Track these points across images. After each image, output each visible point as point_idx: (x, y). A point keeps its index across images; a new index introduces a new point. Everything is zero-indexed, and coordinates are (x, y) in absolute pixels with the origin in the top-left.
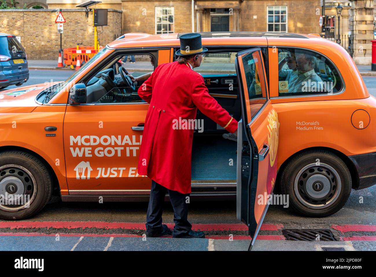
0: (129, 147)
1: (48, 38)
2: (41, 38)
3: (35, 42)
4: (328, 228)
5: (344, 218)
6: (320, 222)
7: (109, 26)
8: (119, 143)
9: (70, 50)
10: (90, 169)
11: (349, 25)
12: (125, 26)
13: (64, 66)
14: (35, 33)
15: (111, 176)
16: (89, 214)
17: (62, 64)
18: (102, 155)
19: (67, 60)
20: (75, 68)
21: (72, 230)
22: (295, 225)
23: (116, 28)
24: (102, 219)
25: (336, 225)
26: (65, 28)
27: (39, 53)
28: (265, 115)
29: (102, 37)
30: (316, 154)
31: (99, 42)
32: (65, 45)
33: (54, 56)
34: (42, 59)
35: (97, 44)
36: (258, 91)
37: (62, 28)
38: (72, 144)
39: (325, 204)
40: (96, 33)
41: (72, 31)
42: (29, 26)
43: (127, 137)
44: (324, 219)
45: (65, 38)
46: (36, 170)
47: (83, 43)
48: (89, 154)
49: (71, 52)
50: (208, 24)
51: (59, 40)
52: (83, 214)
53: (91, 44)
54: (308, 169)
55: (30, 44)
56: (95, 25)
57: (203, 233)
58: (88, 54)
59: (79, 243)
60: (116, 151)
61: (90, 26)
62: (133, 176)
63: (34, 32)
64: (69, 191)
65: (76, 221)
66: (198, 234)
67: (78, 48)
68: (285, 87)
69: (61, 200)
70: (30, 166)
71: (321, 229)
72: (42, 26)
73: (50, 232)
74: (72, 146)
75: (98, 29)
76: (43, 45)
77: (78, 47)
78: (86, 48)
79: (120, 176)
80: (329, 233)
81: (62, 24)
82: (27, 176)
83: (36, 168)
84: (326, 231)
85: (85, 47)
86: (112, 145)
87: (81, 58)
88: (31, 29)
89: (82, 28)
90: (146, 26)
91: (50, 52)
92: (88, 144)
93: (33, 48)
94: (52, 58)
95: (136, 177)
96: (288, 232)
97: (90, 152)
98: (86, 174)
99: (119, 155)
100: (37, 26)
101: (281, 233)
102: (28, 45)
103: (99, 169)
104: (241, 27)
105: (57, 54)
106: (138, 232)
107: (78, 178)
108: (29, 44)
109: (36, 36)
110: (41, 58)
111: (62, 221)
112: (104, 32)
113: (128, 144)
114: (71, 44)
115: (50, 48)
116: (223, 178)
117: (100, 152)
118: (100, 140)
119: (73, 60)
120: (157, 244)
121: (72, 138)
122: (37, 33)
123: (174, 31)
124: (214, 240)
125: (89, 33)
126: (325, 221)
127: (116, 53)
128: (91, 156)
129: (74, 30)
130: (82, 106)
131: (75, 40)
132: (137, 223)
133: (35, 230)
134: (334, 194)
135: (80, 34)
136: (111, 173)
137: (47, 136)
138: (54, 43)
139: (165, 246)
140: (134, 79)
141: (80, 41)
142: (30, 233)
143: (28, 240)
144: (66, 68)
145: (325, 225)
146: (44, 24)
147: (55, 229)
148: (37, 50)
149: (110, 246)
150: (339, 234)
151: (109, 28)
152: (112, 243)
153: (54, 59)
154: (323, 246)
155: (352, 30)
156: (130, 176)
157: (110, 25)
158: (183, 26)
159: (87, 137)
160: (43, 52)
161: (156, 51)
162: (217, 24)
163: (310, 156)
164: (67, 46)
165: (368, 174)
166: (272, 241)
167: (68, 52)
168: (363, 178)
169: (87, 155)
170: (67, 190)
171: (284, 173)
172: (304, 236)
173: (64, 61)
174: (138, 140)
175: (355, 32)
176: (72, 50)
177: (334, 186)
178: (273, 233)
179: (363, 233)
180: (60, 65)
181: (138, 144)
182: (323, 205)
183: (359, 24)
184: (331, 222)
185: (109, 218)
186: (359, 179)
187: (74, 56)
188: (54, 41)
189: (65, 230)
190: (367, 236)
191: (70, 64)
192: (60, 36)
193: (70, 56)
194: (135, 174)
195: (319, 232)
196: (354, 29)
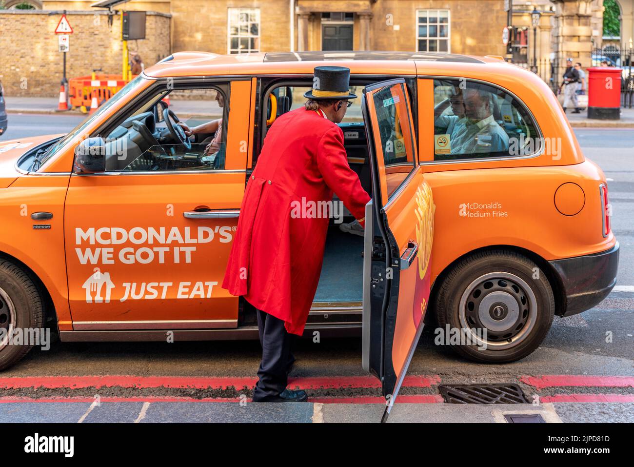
0: (178, 248)
1: (43, 60)
2: (31, 59)
3: (19, 66)
4: (515, 382)
5: (541, 364)
6: (501, 371)
7: (148, 39)
8: (161, 239)
9: (79, 81)
10: (110, 286)
11: (552, 42)
12: (176, 41)
13: (69, 108)
14: (19, 51)
15: (148, 297)
17: (66, 104)
18: (131, 261)
19: (75, 97)
20: (88, 112)
21: (77, 391)
22: (461, 377)
23: (160, 44)
24: (130, 371)
25: (528, 377)
26: (73, 43)
27: (25, 85)
28: (412, 193)
32: (72, 73)
33: (52, 90)
34: (31, 96)
36: (400, 151)
37: (66, 43)
38: (78, 242)
39: (511, 340)
40: (125, 52)
41: (84, 47)
42: (8, 38)
43: (175, 230)
44: (509, 366)
45: (72, 60)
46: (14, 287)
47: (103, 69)
48: (109, 259)
49: (82, 85)
50: (317, 38)
51: (62, 64)
53: (117, 71)
54: (482, 282)
55: (11, 70)
56: (125, 38)
57: (305, 393)
58: (112, 87)
59: (89, 414)
60: (156, 254)
61: (115, 39)
62: (186, 297)
63: (18, 48)
64: (74, 323)
65: (84, 376)
66: (295, 396)
67: (93, 77)
68: (446, 145)
69: (59, 338)
70: (4, 281)
71: (503, 384)
72: (32, 38)
73: (39, 395)
74: (78, 246)
75: (129, 46)
76: (33, 72)
77: (93, 75)
78: (107, 77)
79: (163, 297)
80: (517, 390)
81: (67, 36)
83: (15, 284)
84: (512, 387)
85: (106, 75)
86: (149, 243)
87: (100, 95)
88: (12, 45)
89: (102, 43)
90: (211, 41)
91: (46, 83)
92: (108, 242)
93: (15, 76)
94: (49, 94)
95: (190, 297)
96: (449, 390)
97: (111, 256)
99: (162, 260)
100: (22, 39)
101: (437, 391)
102: (6, 72)
103: (127, 285)
104: (372, 44)
105: (57, 87)
106: (193, 392)
107: (89, 301)
108: (8, 70)
109: (20, 56)
110: (29, 94)
111: (60, 376)
112: (139, 50)
113: (177, 241)
114: (83, 70)
115: (46, 77)
116: (339, 298)
117: (129, 256)
118: (128, 235)
119: (86, 98)
120: (226, 413)
121: (79, 232)
122: (22, 51)
123: (259, 51)
124: (322, 404)
125: (113, 52)
126: (510, 370)
127: (158, 86)
128: (112, 262)
129: (88, 46)
130: (98, 176)
131: (89, 64)
132: (192, 378)
133: (12, 392)
134: (524, 325)
135: (99, 53)
136: (147, 292)
137: (35, 229)
138: (53, 69)
139: (239, 417)
140: (189, 130)
141: (99, 65)
142: (3, 398)
144: (73, 112)
145: (510, 376)
146: (35, 36)
147: (48, 389)
148: (22, 80)
149: (144, 417)
150: (532, 391)
151: (148, 44)
152: (148, 413)
153: (52, 96)
154: (506, 413)
155: (556, 50)
156: (180, 296)
157: (151, 39)
158: (275, 41)
159: (107, 230)
160: (34, 83)
161: (227, 83)
162: (333, 39)
163: (485, 261)
164: (75, 74)
165: (581, 291)
166: (421, 404)
167: (76, 85)
168: (572, 298)
169: (105, 261)
170: (69, 322)
171: (442, 289)
172: (476, 396)
173: (70, 99)
174: (194, 235)
175: (560, 54)
176: (83, 81)
177: (525, 311)
178: (422, 392)
179: (572, 389)
180: (63, 106)
181: (194, 241)
182: (507, 343)
183: (567, 40)
184: (520, 372)
185: (143, 369)
186: (567, 299)
187: (86, 90)
188: (52, 64)
189: (64, 391)
190: (579, 394)
191: (80, 104)
192: (62, 57)
193: (80, 91)
194: (189, 293)
195: (500, 388)
196: (560, 49)
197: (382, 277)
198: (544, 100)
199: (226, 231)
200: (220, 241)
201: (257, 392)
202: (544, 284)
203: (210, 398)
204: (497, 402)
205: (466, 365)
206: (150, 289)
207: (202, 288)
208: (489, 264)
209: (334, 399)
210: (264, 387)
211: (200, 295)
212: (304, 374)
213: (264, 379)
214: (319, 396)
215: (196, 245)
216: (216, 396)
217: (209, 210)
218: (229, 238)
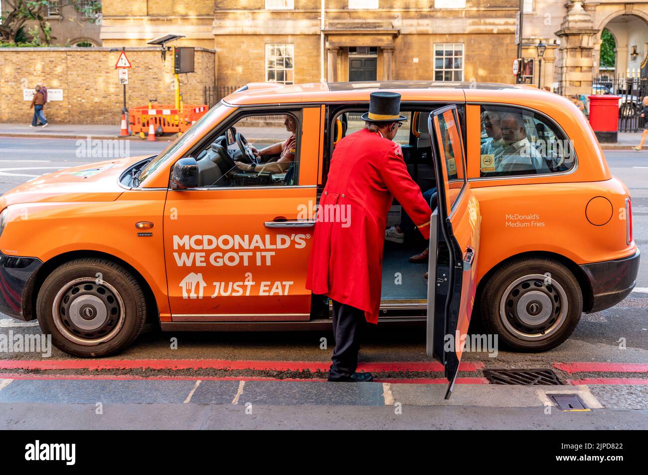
0: (260, 253)
1: (105, 91)
2: (94, 91)
3: (85, 97)
4: (548, 367)
5: (569, 353)
6: (535, 358)
7: (196, 73)
8: (246, 245)
9: (138, 110)
10: (203, 284)
11: (555, 73)
12: (220, 73)
13: (130, 134)
14: (84, 84)
15: (234, 294)
16: (200, 349)
17: (127, 130)
18: (220, 264)
19: (134, 124)
20: (146, 137)
21: (178, 372)
22: (501, 363)
23: (206, 77)
24: (220, 356)
25: (560, 363)
26: (130, 76)
27: (90, 114)
28: (465, 206)
29: (186, 90)
30: (532, 261)
31: (182, 97)
32: (130, 103)
33: (113, 118)
34: (95, 124)
35: (180, 101)
36: (452, 170)
37: (126, 77)
38: (176, 247)
39: (544, 333)
40: (176, 84)
41: (141, 80)
42: (75, 73)
43: (257, 237)
44: (542, 354)
45: (130, 91)
46: (123, 285)
47: (158, 100)
48: (201, 262)
49: (140, 113)
50: (345, 71)
51: (122, 95)
52: (193, 349)
53: (169, 101)
54: (520, 283)
55: (78, 101)
56: (177, 72)
57: (371, 375)
58: (166, 115)
59: (196, 389)
60: (241, 258)
61: (167, 73)
62: (267, 294)
63: (83, 82)
64: (173, 315)
65: (182, 360)
66: (363, 377)
67: (150, 107)
68: (491, 163)
69: (160, 328)
70: (115, 280)
71: (538, 369)
72: (95, 73)
73: (148, 374)
74: (176, 251)
75: (180, 78)
76: (96, 103)
77: (150, 104)
78: (161, 106)
79: (248, 294)
80: (551, 374)
81: (126, 70)
82: (111, 295)
83: (124, 282)
84: (546, 372)
85: (160, 105)
86: (235, 248)
87: (156, 122)
88: (78, 78)
89: (155, 76)
90: (251, 73)
91: (108, 112)
92: (200, 248)
93: (81, 106)
94: (111, 121)
95: (270, 295)
96: (492, 374)
97: (203, 259)
98: (197, 291)
99: (246, 263)
100: (87, 73)
101: (482, 374)
102: (74, 103)
103: (217, 284)
104: (394, 76)
105: (118, 116)
106: (275, 373)
107: (185, 297)
108: (75, 101)
109: (85, 88)
110: (93, 121)
111: (163, 360)
112: (189, 83)
113: (259, 247)
114: (139, 101)
115: (108, 106)
116: (395, 296)
117: (218, 260)
118: (218, 242)
119: (144, 125)
120: (310, 390)
121: (176, 239)
122: (87, 84)
123: (293, 82)
124: (390, 384)
125: (166, 84)
126: (544, 358)
127: (240, 113)
128: (204, 264)
129: (143, 79)
131: (145, 94)
132: (273, 362)
133: (125, 372)
134: (556, 320)
135: (153, 85)
136: (233, 290)
137: (139, 236)
138: (114, 100)
139: (322, 393)
141: (153, 96)
142: (119, 376)
143: (121, 385)
144: (134, 137)
145: (544, 363)
146: (98, 71)
147: (154, 370)
148: (87, 109)
149: (242, 393)
150: (564, 375)
151: (196, 77)
152: (244, 389)
153: (113, 124)
154: (548, 392)
155: (560, 80)
156: (261, 294)
157: (198, 73)
158: (307, 73)
159: (199, 237)
160: (98, 112)
161: (300, 110)
162: (359, 70)
163: (525, 265)
164: (133, 104)
165: (606, 291)
166: (473, 385)
167: (135, 113)
168: (598, 297)
169: (198, 264)
170: (169, 315)
171: (485, 289)
172: (516, 379)
173: (130, 127)
174: (273, 242)
175: (564, 83)
176: (141, 110)
177: (557, 308)
178: (470, 375)
179: (599, 374)
180: (124, 132)
181: (274, 247)
182: (541, 335)
183: (571, 71)
184: (552, 359)
185: (231, 354)
186: (593, 298)
187: (144, 118)
188: (113, 96)
189: (168, 371)
190: (605, 378)
191: (139, 130)
192: (123, 89)
193: (139, 119)
194: (269, 291)
195: (536, 373)
196: (564, 79)
197: (446, 277)
198: (576, 122)
199: (300, 238)
200: (296, 247)
201: (332, 374)
202: (575, 285)
203: (291, 379)
204: (535, 384)
205: (505, 353)
206: (236, 288)
207: (280, 287)
208: (527, 267)
209: (395, 381)
210: (337, 370)
211: (278, 293)
212: (367, 360)
213: (338, 363)
214: (382, 378)
215: (275, 250)
216: (295, 377)
217: (286, 220)
218: (303, 244)
